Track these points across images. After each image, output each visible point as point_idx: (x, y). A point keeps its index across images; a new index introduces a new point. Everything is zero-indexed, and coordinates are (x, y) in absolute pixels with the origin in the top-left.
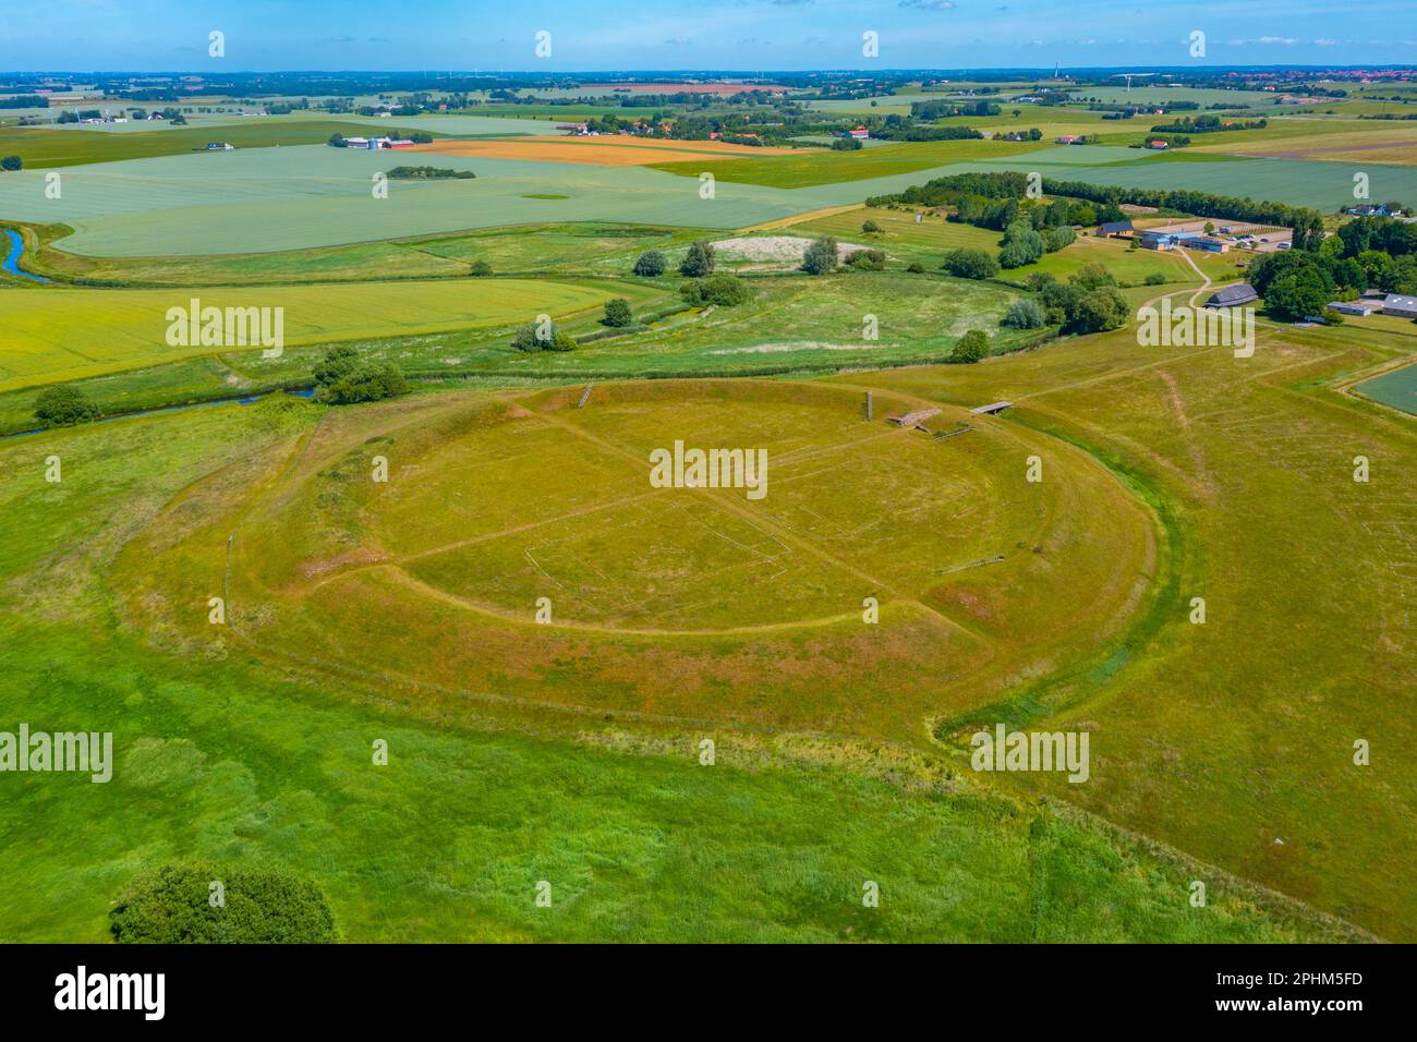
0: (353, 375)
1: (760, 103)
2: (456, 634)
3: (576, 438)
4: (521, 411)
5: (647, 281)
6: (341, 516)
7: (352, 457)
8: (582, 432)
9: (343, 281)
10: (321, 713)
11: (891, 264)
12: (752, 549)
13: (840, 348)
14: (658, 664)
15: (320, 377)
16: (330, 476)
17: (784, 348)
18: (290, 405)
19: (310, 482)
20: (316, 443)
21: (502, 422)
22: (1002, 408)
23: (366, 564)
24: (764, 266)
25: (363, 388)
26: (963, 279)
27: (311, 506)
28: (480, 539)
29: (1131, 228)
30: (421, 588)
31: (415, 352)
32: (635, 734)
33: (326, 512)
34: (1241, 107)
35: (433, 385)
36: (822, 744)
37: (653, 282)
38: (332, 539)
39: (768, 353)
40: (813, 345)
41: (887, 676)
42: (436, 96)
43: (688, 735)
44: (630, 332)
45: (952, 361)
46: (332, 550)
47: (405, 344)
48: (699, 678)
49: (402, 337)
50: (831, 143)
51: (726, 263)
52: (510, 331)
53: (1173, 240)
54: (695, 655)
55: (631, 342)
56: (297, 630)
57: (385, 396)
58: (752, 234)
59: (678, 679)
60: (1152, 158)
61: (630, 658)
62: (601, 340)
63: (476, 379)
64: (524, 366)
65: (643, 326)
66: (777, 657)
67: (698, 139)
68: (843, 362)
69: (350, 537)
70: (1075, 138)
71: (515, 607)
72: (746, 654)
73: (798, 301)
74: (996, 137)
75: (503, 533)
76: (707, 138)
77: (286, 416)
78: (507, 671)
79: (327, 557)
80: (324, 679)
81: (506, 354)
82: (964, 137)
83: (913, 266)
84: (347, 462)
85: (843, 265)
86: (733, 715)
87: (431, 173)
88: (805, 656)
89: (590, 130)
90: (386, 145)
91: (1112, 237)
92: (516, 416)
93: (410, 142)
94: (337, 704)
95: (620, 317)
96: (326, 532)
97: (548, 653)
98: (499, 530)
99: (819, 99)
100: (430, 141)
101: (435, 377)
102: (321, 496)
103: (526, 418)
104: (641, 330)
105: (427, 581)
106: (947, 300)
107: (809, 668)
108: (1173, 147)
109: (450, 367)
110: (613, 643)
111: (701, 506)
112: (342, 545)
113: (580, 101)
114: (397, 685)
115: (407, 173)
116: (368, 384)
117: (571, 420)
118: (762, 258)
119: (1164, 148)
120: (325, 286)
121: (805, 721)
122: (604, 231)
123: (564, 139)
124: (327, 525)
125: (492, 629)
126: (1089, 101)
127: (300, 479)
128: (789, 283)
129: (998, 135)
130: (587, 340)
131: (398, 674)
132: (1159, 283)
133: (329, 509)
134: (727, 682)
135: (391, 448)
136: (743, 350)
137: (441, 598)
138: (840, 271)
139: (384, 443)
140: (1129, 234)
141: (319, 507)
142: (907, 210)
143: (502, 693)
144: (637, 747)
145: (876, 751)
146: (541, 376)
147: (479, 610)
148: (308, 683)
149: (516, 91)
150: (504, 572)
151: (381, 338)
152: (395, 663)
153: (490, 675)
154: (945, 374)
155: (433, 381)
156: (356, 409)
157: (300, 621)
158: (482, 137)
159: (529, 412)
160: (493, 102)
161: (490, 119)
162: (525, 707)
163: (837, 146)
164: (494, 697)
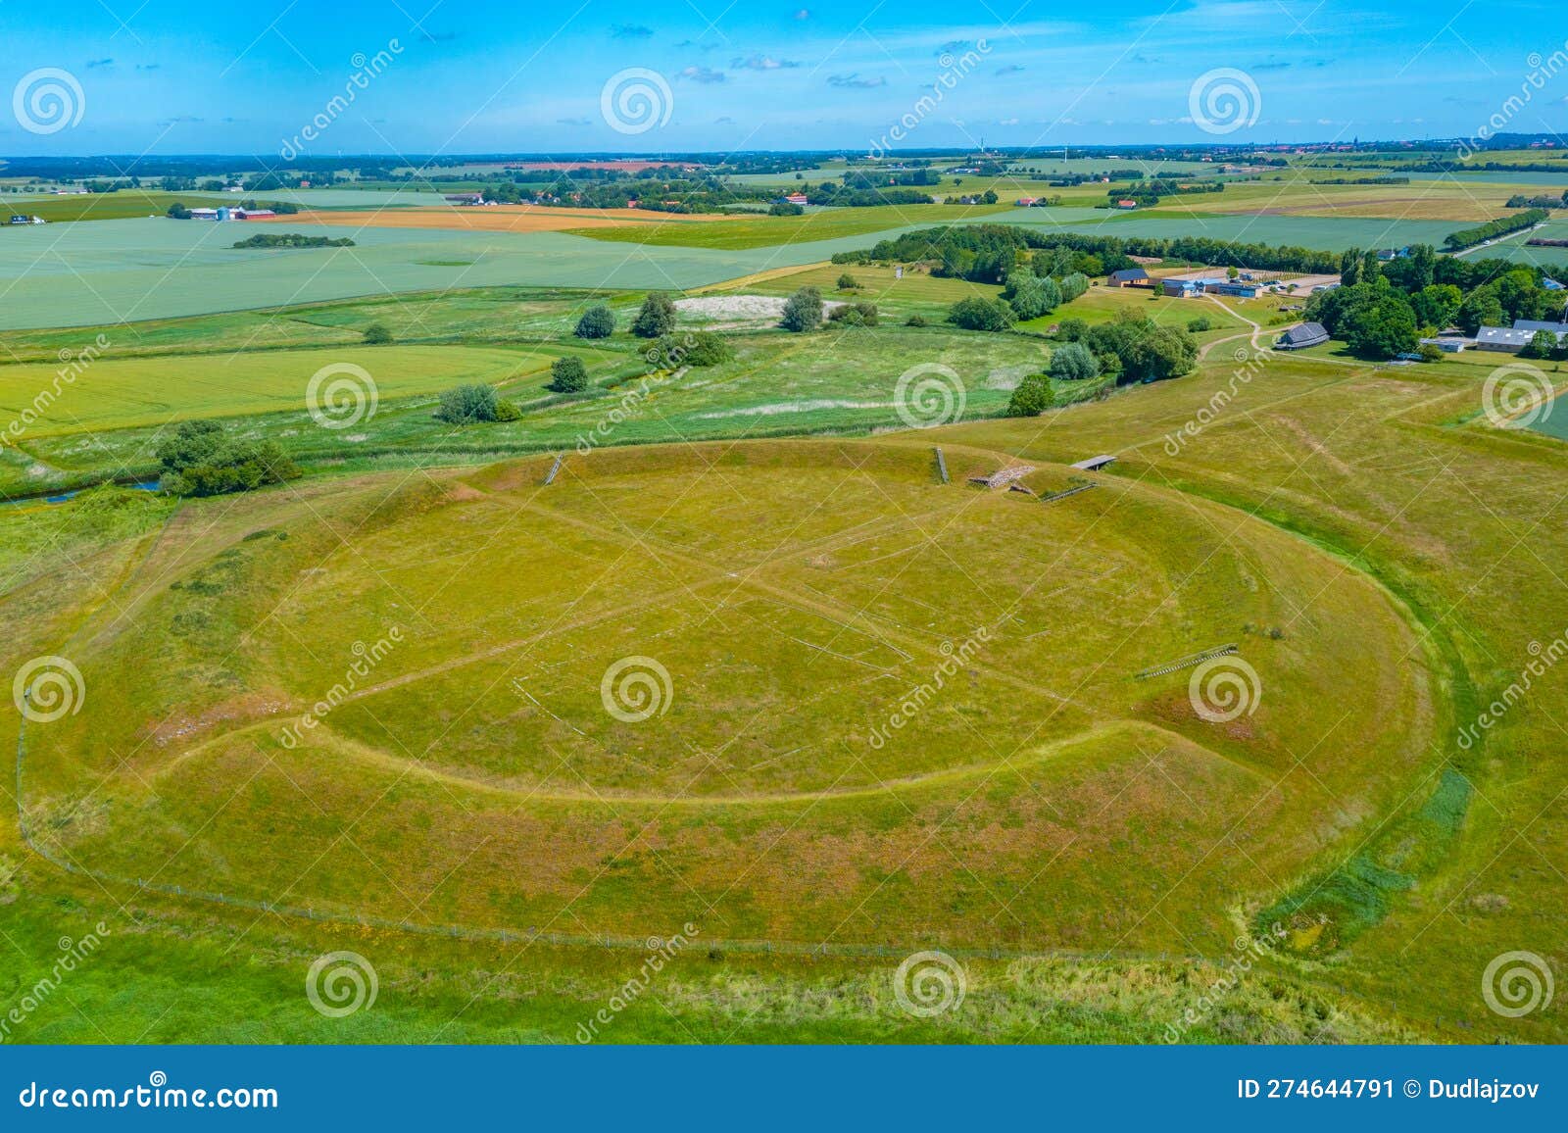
0: (218, 456)
1: (672, 177)
2: (428, 828)
3: (551, 522)
4: (467, 492)
5: (593, 343)
6: (212, 645)
7: (224, 560)
8: (558, 515)
9: (196, 353)
10: (193, 989)
11: (884, 319)
12: (857, 659)
13: (862, 406)
14: (783, 853)
15: (169, 462)
16: (190, 588)
17: (794, 408)
18: (124, 500)
19: (159, 598)
20: (165, 548)
21: (442, 507)
22: (1104, 463)
23: (258, 718)
24: (734, 325)
25: (234, 473)
26: (976, 332)
27: (162, 632)
28: (439, 669)
29: (1145, 276)
30: (353, 749)
31: (302, 430)
32: (765, 981)
33: (185, 641)
34: (1187, 176)
35: (332, 467)
36: (1089, 972)
37: (602, 343)
38: (199, 683)
39: (775, 415)
40: (829, 404)
41: (1146, 844)
42: (296, 174)
43: (859, 976)
44: (588, 398)
45: (1011, 414)
46: (200, 700)
47: (286, 421)
48: (853, 873)
49: (281, 412)
50: (768, 210)
51: (686, 323)
52: (428, 402)
53: (1199, 286)
54: (840, 832)
55: (592, 408)
56: (144, 837)
57: (264, 482)
58: (706, 294)
59: (819, 876)
60: (1125, 216)
61: (732, 845)
62: (553, 407)
63: (393, 457)
64: (455, 440)
65: (602, 390)
66: (972, 827)
67: (615, 207)
68: (875, 421)
69: (230, 677)
70: (1034, 200)
71: (514, 773)
72: (922, 824)
73: (789, 359)
74: (948, 201)
75: (474, 658)
76: (623, 205)
77: (118, 514)
78: (524, 885)
79: (193, 711)
80: (197, 922)
81: (428, 428)
82: (914, 202)
83: (913, 319)
84: (217, 567)
85: (828, 322)
86: (926, 933)
87: (298, 242)
88: (1013, 820)
89: (486, 199)
90: (240, 216)
91: (1126, 286)
92: (458, 498)
93: (270, 212)
94: (221, 972)
95: (573, 379)
96: (190, 672)
97: (592, 849)
98: (465, 653)
99: (736, 173)
100: (295, 212)
101: (333, 457)
102: (178, 618)
103: (475, 500)
104: (601, 394)
105: (363, 740)
106: (966, 352)
107: (1026, 841)
108: (1141, 206)
109: (354, 445)
110: (701, 823)
111: (760, 602)
112: (216, 691)
113: (466, 178)
114: (331, 924)
115: (269, 242)
116: (241, 467)
117: (540, 499)
118: (727, 316)
119: (1133, 208)
120: (169, 358)
121: (1044, 933)
122: (525, 295)
123: (459, 209)
124: (190, 661)
125: (490, 812)
126: (1028, 172)
127: (142, 597)
128: (769, 341)
129: (950, 199)
130: (534, 407)
131: (329, 903)
132: (1203, 329)
133: (191, 636)
134: (901, 877)
135: (284, 545)
136: (742, 412)
137: (393, 766)
138: (826, 328)
139: (271, 539)
140: (1144, 282)
141: (175, 634)
142: (882, 265)
143: (520, 926)
144: (777, 1007)
145: (1184, 976)
146: (481, 451)
147: (461, 782)
148: (166, 933)
149: (391, 169)
150: (486, 717)
151: (252, 416)
152: (323, 884)
153: (495, 893)
154: (1012, 429)
155: (331, 463)
156: (222, 500)
157: (149, 821)
158: (356, 208)
159: (478, 493)
160: (364, 180)
161: (363, 192)
162: (565, 949)
163: (776, 212)
164: (508, 933)
